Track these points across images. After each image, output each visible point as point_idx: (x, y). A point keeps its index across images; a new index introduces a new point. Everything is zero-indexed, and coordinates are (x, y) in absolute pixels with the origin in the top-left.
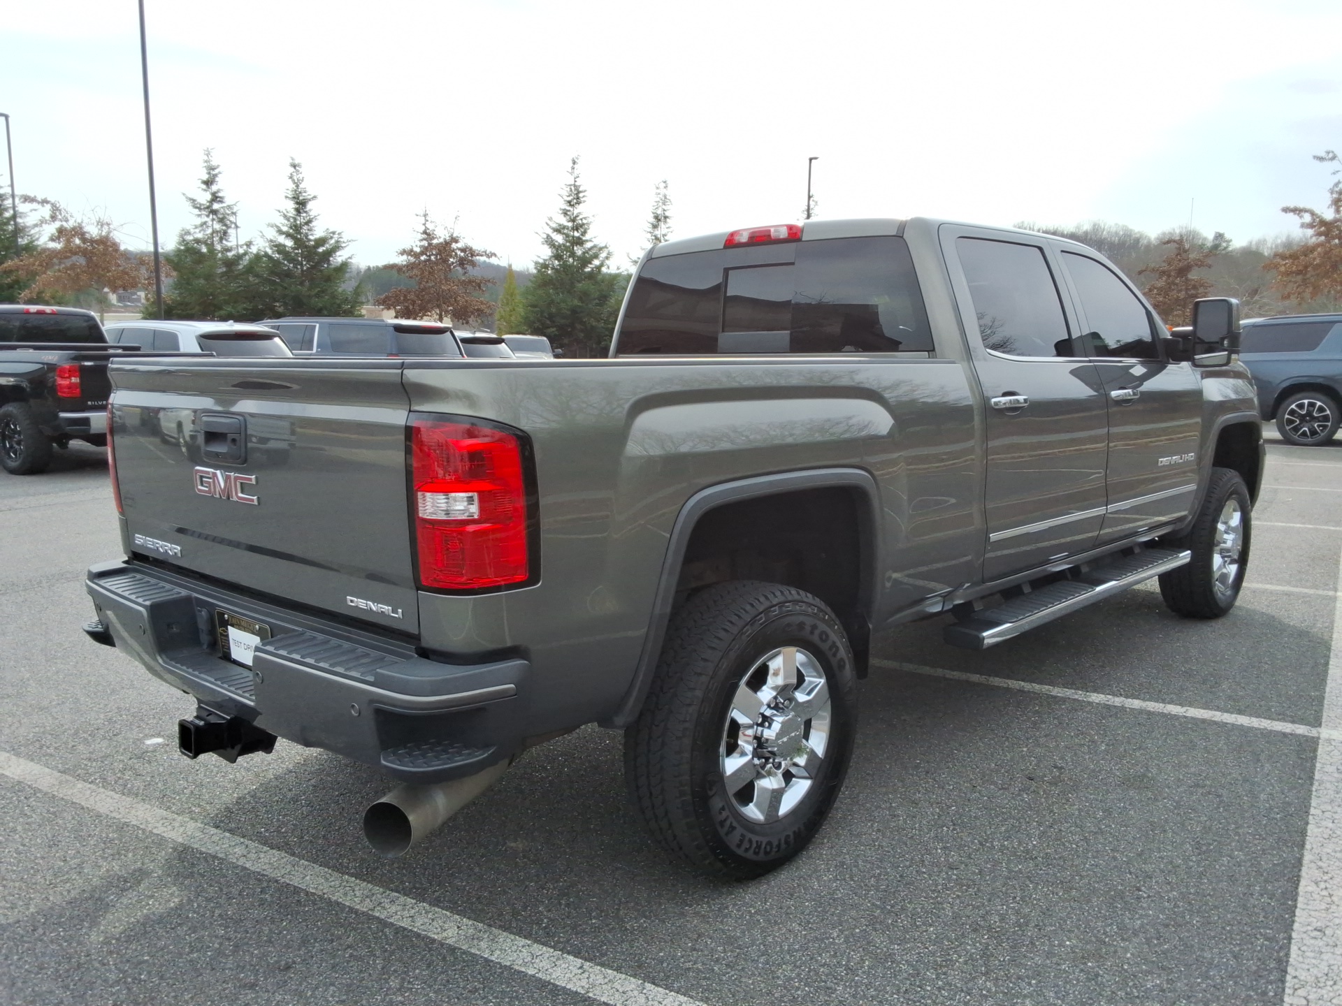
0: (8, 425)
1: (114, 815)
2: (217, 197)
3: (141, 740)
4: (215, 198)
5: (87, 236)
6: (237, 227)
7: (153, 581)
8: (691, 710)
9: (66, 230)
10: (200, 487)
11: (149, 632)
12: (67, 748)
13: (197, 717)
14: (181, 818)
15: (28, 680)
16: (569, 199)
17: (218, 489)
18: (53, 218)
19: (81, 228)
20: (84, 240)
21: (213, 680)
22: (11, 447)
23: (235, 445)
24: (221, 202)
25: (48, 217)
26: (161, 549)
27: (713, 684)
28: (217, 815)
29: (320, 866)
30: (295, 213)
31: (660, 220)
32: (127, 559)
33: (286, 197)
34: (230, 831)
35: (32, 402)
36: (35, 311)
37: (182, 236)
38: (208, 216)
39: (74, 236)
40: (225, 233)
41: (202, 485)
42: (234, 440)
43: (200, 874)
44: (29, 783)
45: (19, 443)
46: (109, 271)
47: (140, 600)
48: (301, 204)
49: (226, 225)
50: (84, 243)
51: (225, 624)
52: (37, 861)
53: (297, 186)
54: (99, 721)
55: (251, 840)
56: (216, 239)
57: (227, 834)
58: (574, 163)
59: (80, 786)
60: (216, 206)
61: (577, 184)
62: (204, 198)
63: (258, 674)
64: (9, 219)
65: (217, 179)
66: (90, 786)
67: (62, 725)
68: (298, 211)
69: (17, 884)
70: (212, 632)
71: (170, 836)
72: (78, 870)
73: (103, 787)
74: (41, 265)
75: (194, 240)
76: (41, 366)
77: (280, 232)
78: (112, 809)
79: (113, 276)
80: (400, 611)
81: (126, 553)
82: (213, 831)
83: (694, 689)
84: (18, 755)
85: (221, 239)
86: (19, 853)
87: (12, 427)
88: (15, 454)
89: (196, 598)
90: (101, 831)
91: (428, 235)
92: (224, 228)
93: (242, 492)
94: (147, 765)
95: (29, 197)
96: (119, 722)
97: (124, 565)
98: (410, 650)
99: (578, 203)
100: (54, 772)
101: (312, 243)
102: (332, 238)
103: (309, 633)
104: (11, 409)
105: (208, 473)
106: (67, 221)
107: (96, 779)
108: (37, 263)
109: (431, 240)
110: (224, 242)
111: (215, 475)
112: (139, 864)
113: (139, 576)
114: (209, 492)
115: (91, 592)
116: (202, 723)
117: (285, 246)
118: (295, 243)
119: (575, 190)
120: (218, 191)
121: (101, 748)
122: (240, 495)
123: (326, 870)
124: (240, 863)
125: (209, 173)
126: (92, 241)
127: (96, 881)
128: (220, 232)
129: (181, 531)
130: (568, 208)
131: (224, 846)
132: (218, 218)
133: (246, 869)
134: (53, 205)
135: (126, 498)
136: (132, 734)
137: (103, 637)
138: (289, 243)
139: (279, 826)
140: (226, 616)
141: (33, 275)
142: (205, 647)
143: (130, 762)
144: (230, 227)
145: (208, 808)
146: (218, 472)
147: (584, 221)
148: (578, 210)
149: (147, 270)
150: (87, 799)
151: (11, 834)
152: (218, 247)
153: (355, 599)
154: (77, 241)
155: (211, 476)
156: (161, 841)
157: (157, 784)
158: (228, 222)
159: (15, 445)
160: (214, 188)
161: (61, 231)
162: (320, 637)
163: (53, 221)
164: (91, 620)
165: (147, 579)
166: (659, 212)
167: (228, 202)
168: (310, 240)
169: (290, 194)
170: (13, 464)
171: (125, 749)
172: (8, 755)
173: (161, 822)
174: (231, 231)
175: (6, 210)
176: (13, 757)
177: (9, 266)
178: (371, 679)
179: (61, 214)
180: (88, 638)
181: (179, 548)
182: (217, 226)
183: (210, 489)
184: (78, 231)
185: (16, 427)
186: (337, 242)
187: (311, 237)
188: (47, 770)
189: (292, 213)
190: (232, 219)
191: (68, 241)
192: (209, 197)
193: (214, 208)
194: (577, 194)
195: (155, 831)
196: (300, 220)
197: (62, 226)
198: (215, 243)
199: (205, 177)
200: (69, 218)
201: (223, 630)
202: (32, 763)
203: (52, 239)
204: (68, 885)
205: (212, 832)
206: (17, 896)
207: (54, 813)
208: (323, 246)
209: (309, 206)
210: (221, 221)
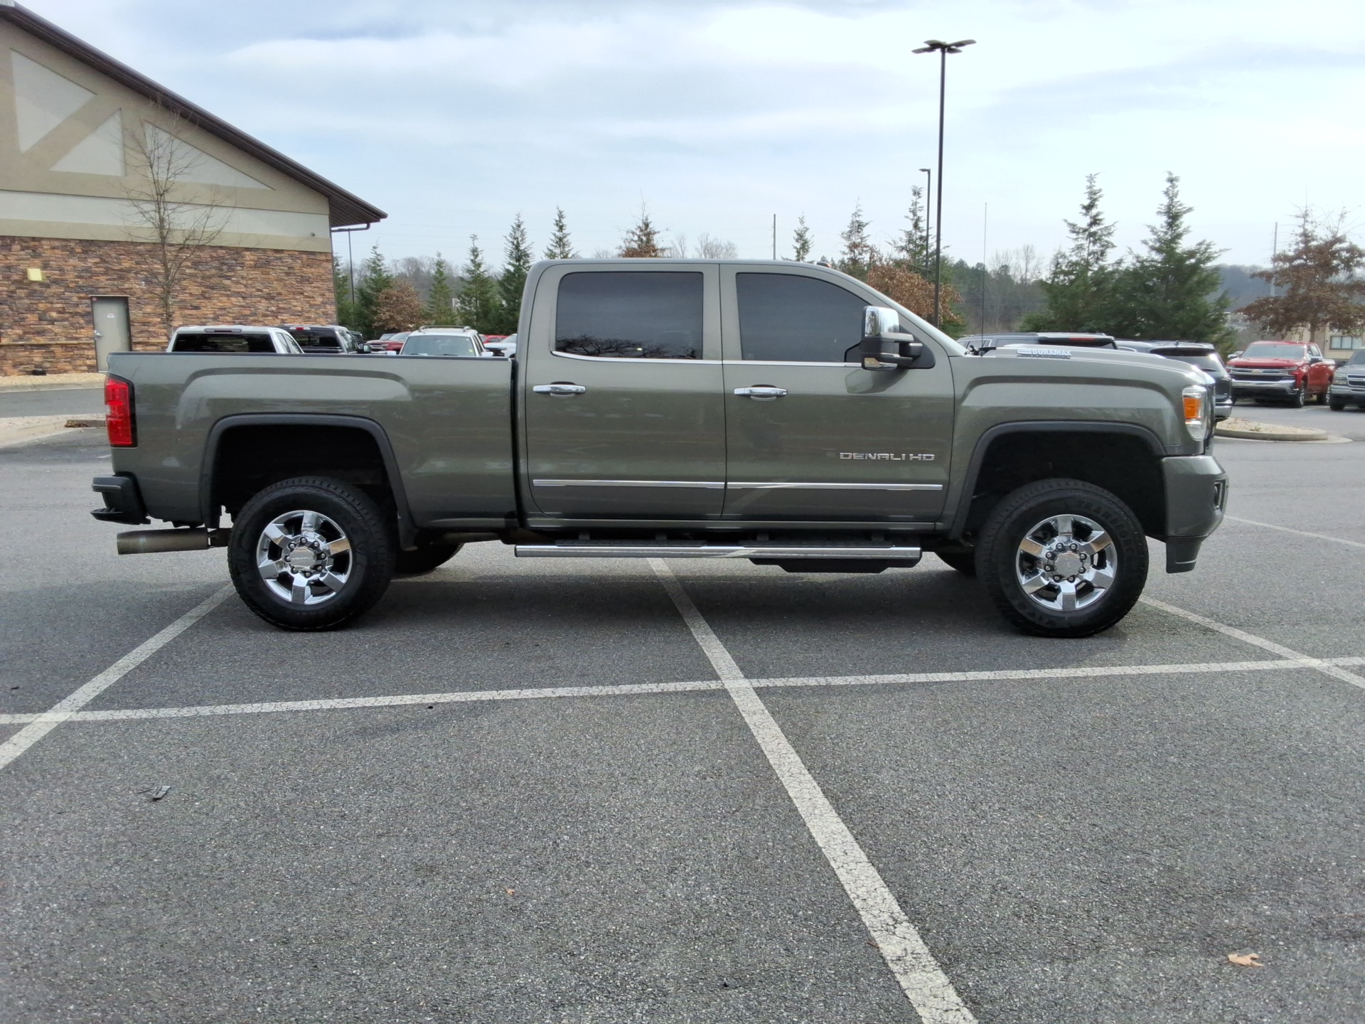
4: (1094, 221)
6: (1112, 246)
24: (1100, 224)
30: (1166, 227)
33: (1160, 213)
37: (1057, 259)
38: (1085, 239)
40: (1102, 253)
48: (1174, 218)
49: (1103, 246)
53: (1172, 200)
56: (1092, 260)
62: (1083, 222)
65: (1098, 202)
68: (1170, 225)
75: (1069, 262)
85: (1097, 259)
91: (1307, 236)
92: (1101, 248)
101: (1181, 256)
109: (1309, 241)
110: (1100, 262)
118: (1164, 258)
120: (1098, 214)
125: (1090, 198)
128: (1097, 253)
132: (1096, 240)
138: (1159, 258)
144: (1107, 247)
152: (1093, 267)
158: (1105, 243)
160: (1094, 211)
167: (1106, 223)
168: (1179, 254)
169: (1163, 209)
174: (1107, 251)
182: (1094, 248)
187: (1180, 251)
189: (1163, 227)
190: (1109, 239)
192: (1088, 220)
193: (1092, 230)
196: (1171, 234)
198: (1091, 264)
199: (1087, 202)
208: (1192, 258)
209: (1182, 219)
210: (1099, 242)
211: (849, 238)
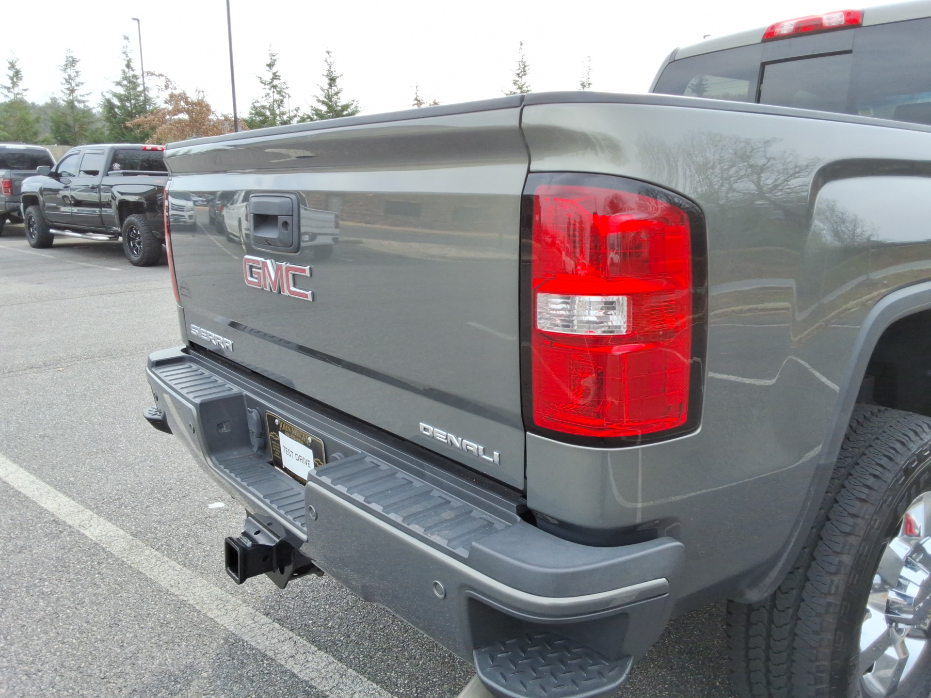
0: (131, 230)
1: (173, 590)
2: (276, 76)
3: (205, 504)
4: (275, 77)
5: (189, 100)
6: (289, 96)
7: (207, 373)
8: (837, 579)
9: (175, 95)
10: (250, 279)
11: (198, 430)
12: (142, 509)
13: (245, 534)
14: (234, 599)
15: (121, 436)
16: (519, 72)
17: (268, 281)
18: (167, 87)
19: (185, 94)
20: (187, 103)
21: (261, 496)
22: (134, 246)
23: (287, 229)
24: (279, 79)
25: (163, 87)
26: (213, 341)
27: (864, 547)
28: (267, 597)
29: (369, 679)
30: (328, 86)
31: (585, 86)
32: (185, 347)
33: (323, 75)
34: (278, 620)
35: (147, 214)
36: (150, 148)
37: (253, 104)
38: (270, 89)
39: (181, 100)
40: (282, 101)
41: (252, 276)
42: (285, 224)
43: (248, 678)
44: (104, 546)
45: (139, 243)
46: (204, 125)
47: (190, 396)
48: (332, 80)
49: (282, 96)
50: (187, 105)
51: (276, 429)
52: (96, 645)
53: (330, 67)
54: (172, 481)
55: (299, 635)
56: (276, 106)
57: (277, 625)
58: (522, 44)
59: (147, 552)
60: (275, 82)
61: (524, 60)
62: (268, 77)
63: (311, 509)
64: (141, 92)
65: (276, 63)
66: (156, 553)
67: (141, 483)
68: (330, 85)
69: (74, 674)
70: (263, 435)
71: (222, 622)
72: (133, 661)
73: (168, 555)
74: (158, 121)
75: (261, 107)
76: (153, 187)
77: (319, 101)
78: (172, 582)
79: (207, 129)
80: (496, 454)
81: (184, 341)
82: (265, 619)
83: (841, 553)
84: (99, 514)
85: (279, 106)
86: (82, 633)
87: (135, 232)
88: (137, 251)
89: (247, 396)
90: (159, 611)
91: (419, 101)
92: (281, 98)
93: (295, 285)
94: (208, 532)
95: (150, 72)
96: (189, 483)
97: (183, 354)
98: (510, 509)
99: (525, 75)
100: (127, 535)
101: (340, 108)
102: (352, 104)
103: (370, 459)
104: (133, 218)
105: (258, 262)
106: (175, 89)
107: (162, 545)
108: (156, 119)
109: (420, 104)
110: (281, 108)
111: (265, 264)
112: (190, 659)
113: (195, 366)
114: (259, 284)
115: (151, 381)
116: (249, 544)
117: (321, 111)
118: (328, 109)
119: (523, 65)
120: (277, 72)
121: (171, 510)
122: (292, 289)
123: (375, 685)
124: (288, 667)
125: (271, 59)
126: (192, 104)
127: (147, 678)
128: (278, 101)
129: (233, 325)
130: (518, 79)
131: (273, 641)
132: (277, 91)
133: (294, 675)
134: (167, 78)
135: (182, 287)
136: (198, 496)
137: (161, 424)
138: (324, 109)
139: (326, 619)
140: (277, 421)
141: (153, 128)
142: (255, 449)
143: (194, 527)
144: (285, 97)
145: (260, 588)
146: (268, 262)
147: (529, 89)
148: (524, 79)
149: (229, 125)
150: (152, 569)
151: (79, 607)
152: (278, 112)
153: (431, 428)
154: (182, 103)
155: (260, 266)
156: (213, 628)
157: (215, 554)
158: (284, 94)
159: (136, 245)
160: (274, 69)
161: (172, 96)
162: (385, 466)
163: (167, 89)
164: (150, 408)
165: (202, 370)
166: (585, 80)
167: (283, 79)
168: (338, 106)
169: (326, 73)
170: (135, 259)
171: (190, 513)
172: (91, 513)
173: (216, 603)
174: (285, 100)
175: (139, 85)
176: (95, 515)
177: (138, 121)
178: (465, 554)
179: (171, 84)
180: (149, 424)
181: (230, 342)
182: (277, 97)
183: (260, 281)
184: (183, 97)
185: (137, 232)
186: (356, 107)
187: (338, 104)
188: (121, 532)
189: (326, 87)
190: (287, 91)
191: (177, 104)
192: (271, 76)
193: (273, 83)
194: (524, 68)
195: (210, 615)
196: (331, 92)
197: (172, 93)
198: (275, 108)
199: (269, 62)
200: (177, 87)
201: (274, 435)
202: (110, 524)
203: (166, 103)
204: (121, 680)
205: (262, 621)
206: (71, 691)
207: (120, 584)
208: (346, 110)
209: (338, 81)
210: (279, 93)
211: (65, 70)
